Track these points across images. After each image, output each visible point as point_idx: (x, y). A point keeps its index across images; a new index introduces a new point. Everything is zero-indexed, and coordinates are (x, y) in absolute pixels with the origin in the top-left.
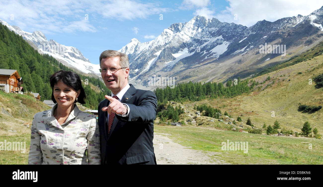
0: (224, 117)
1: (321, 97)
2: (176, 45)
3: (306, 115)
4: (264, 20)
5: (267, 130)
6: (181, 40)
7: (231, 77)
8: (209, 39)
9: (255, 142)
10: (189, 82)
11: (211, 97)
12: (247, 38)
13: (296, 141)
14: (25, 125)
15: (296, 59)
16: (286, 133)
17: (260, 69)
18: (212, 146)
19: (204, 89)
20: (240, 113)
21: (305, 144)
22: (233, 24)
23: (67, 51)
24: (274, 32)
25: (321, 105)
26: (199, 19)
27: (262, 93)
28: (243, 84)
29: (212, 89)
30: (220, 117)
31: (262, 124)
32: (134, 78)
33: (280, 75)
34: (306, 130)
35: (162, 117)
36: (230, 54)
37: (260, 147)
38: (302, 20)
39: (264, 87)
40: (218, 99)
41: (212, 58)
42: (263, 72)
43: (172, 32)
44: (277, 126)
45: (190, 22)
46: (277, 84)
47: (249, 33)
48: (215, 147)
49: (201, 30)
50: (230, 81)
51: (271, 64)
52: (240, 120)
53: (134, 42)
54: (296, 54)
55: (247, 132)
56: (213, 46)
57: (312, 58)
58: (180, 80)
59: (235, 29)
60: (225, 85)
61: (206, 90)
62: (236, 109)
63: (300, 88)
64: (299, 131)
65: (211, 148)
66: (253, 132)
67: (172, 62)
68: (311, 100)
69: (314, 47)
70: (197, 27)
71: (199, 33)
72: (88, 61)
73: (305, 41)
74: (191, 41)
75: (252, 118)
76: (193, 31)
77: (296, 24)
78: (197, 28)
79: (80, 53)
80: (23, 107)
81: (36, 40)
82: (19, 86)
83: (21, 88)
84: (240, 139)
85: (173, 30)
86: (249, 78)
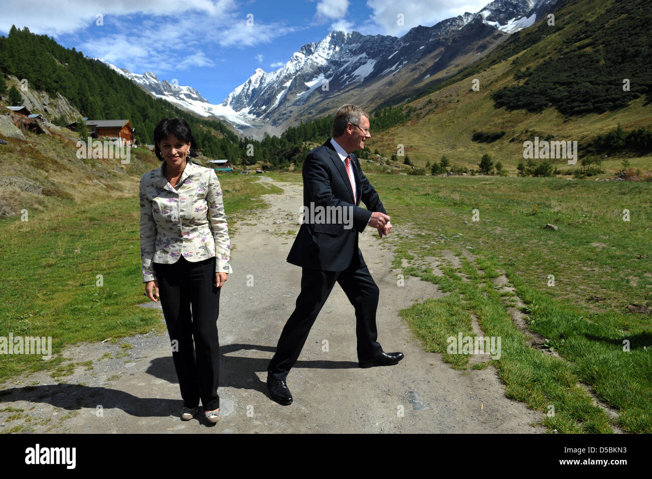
0: (374, 156)
1: (504, 119)
2: (309, 70)
3: (484, 145)
4: (420, 26)
5: (432, 170)
6: (315, 64)
7: (381, 105)
8: (350, 59)
9: (418, 186)
10: (327, 115)
12: (397, 52)
13: (474, 181)
15: (465, 73)
16: (458, 171)
17: (418, 90)
20: (395, 150)
21: (485, 184)
22: (379, 35)
23: (182, 92)
24: (434, 39)
25: (503, 130)
26: (335, 35)
27: (422, 121)
28: (396, 112)
30: (369, 157)
31: (425, 162)
32: (262, 117)
33: (445, 96)
34: (486, 166)
35: (297, 162)
36: (377, 75)
37: (425, 192)
38: (470, 19)
39: (424, 113)
41: (355, 83)
42: (422, 93)
43: (304, 56)
44: (445, 163)
45: (324, 40)
46: (442, 108)
47: (400, 45)
49: (339, 48)
50: (380, 109)
51: (431, 82)
52: (396, 158)
53: (259, 73)
54: (465, 66)
55: (406, 174)
56: (355, 67)
57: (488, 68)
58: (317, 115)
59: (381, 41)
62: (389, 145)
63: (474, 110)
64: (476, 167)
66: (414, 173)
67: (306, 94)
68: (490, 125)
69: (490, 53)
70: (334, 45)
71: (336, 53)
72: (207, 102)
73: (476, 47)
74: (327, 64)
75: (411, 155)
76: (329, 52)
77: (462, 25)
79: (197, 93)
80: (137, 163)
81: (148, 83)
82: (132, 139)
83: (135, 140)
84: (397, 184)
85: (304, 52)
86: (404, 103)
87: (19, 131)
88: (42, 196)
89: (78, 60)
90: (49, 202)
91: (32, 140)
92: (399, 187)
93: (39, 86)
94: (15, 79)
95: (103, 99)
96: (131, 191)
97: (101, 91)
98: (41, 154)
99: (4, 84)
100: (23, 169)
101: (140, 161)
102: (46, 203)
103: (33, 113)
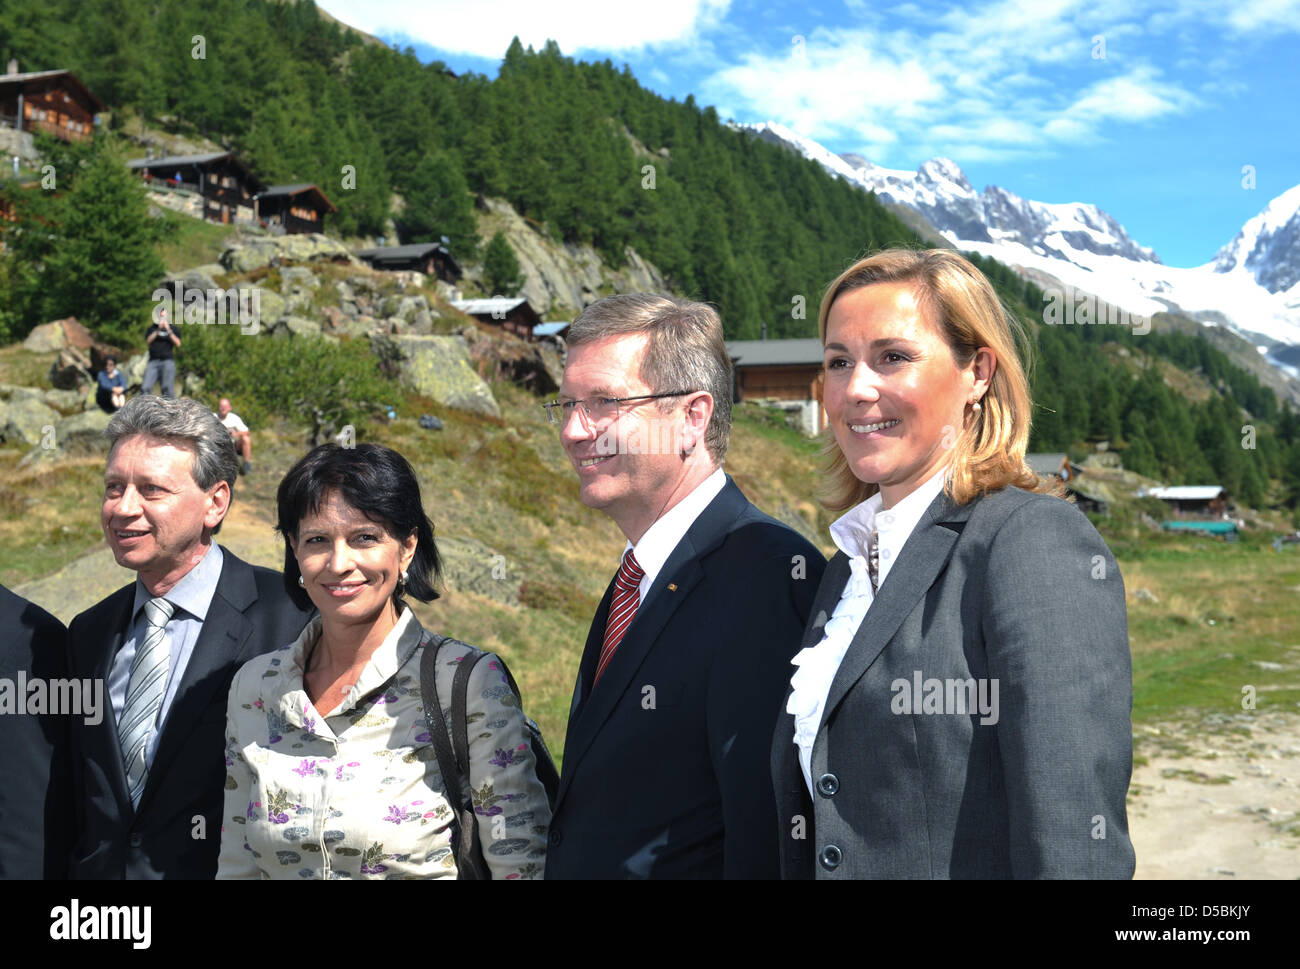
23: (1057, 226)
72: (1154, 258)
79: (1114, 229)
81: (930, 199)
87: (480, 387)
88: (515, 610)
89: (700, 136)
90: (533, 630)
91: (519, 416)
93: (574, 230)
94: (506, 209)
95: (774, 263)
97: (768, 237)
98: (537, 463)
99: (473, 227)
100: (477, 514)
102: (524, 633)
103: (550, 318)
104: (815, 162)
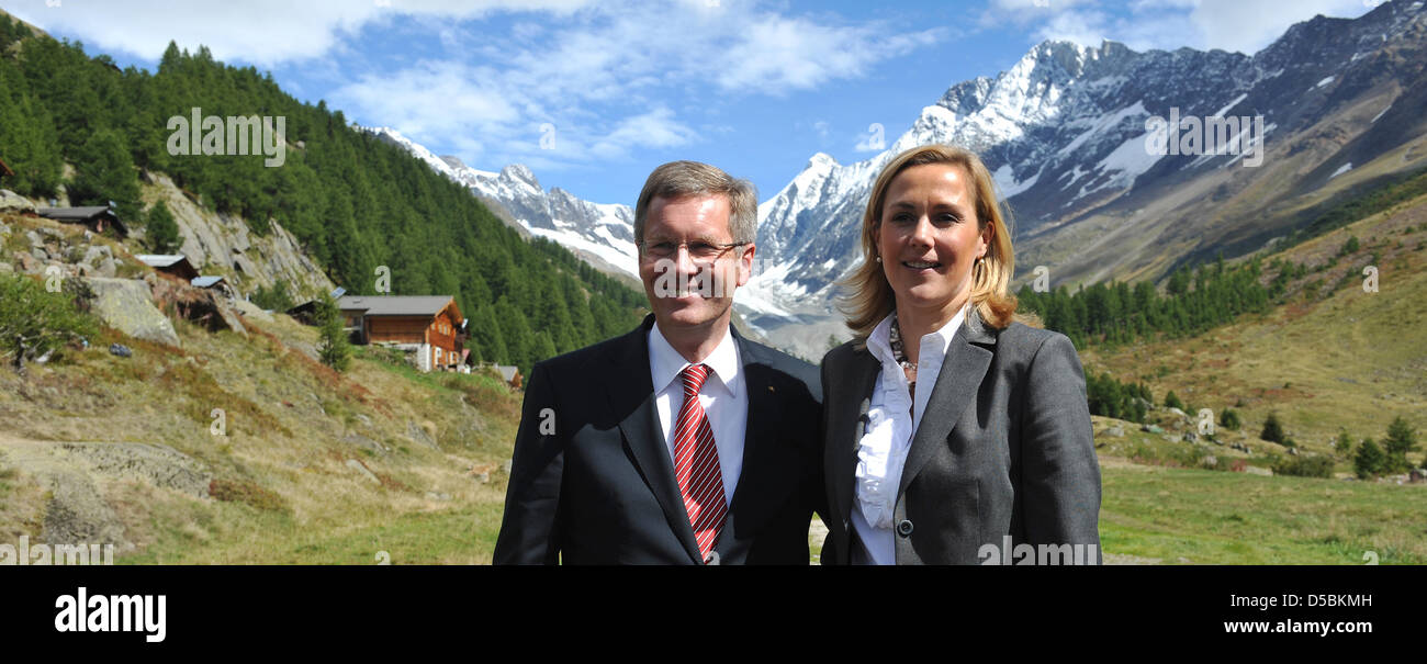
0: (1163, 413)
4: (1319, 17)
5: (1358, 460)
6: (986, 140)
7: (1188, 256)
8: (1093, 122)
9: (1303, 512)
11: (1106, 338)
12: (1244, 96)
14: (477, 476)
17: (1313, 212)
18: (1117, 534)
19: (1078, 312)
20: (1232, 395)
22: (1184, 50)
23: (602, 220)
24: (1365, 55)
26: (1049, 52)
27: (1324, 307)
28: (1237, 279)
29: (1112, 311)
30: (1147, 415)
31: (1333, 436)
32: (823, 292)
33: (1402, 226)
36: (1177, 167)
37: (1327, 533)
39: (1331, 283)
40: (1139, 345)
41: (1108, 192)
42: (1324, 221)
43: (954, 115)
44: (1401, 439)
45: (1016, 70)
46: (1391, 267)
47: (1252, 77)
48: (1130, 535)
49: (1060, 91)
50: (1184, 270)
51: (1356, 187)
52: (1235, 423)
53: (821, 165)
55: (1268, 472)
56: (1108, 146)
59: (1192, 69)
60: (1161, 291)
61: (1086, 315)
62: (1212, 379)
65: (1117, 541)
66: (1295, 471)
70: (1044, 82)
71: (1050, 105)
74: (1023, 139)
75: (1285, 411)
76: (1029, 102)
78: (1044, 86)
80: (469, 415)
81: (510, 195)
82: (459, 348)
83: (466, 353)
84: (1235, 502)
85: (955, 106)
86: (1263, 251)
87: (164, 323)
88: (208, 502)
89: (330, 134)
90: (225, 518)
91: (196, 348)
92: (1240, 512)
93: (226, 202)
94: (166, 182)
95: (390, 237)
96: (446, 496)
97: (384, 217)
98: (215, 385)
99: (137, 194)
100: (166, 426)
101: (477, 412)
102: (217, 521)
103: (205, 273)
104: (422, 160)
